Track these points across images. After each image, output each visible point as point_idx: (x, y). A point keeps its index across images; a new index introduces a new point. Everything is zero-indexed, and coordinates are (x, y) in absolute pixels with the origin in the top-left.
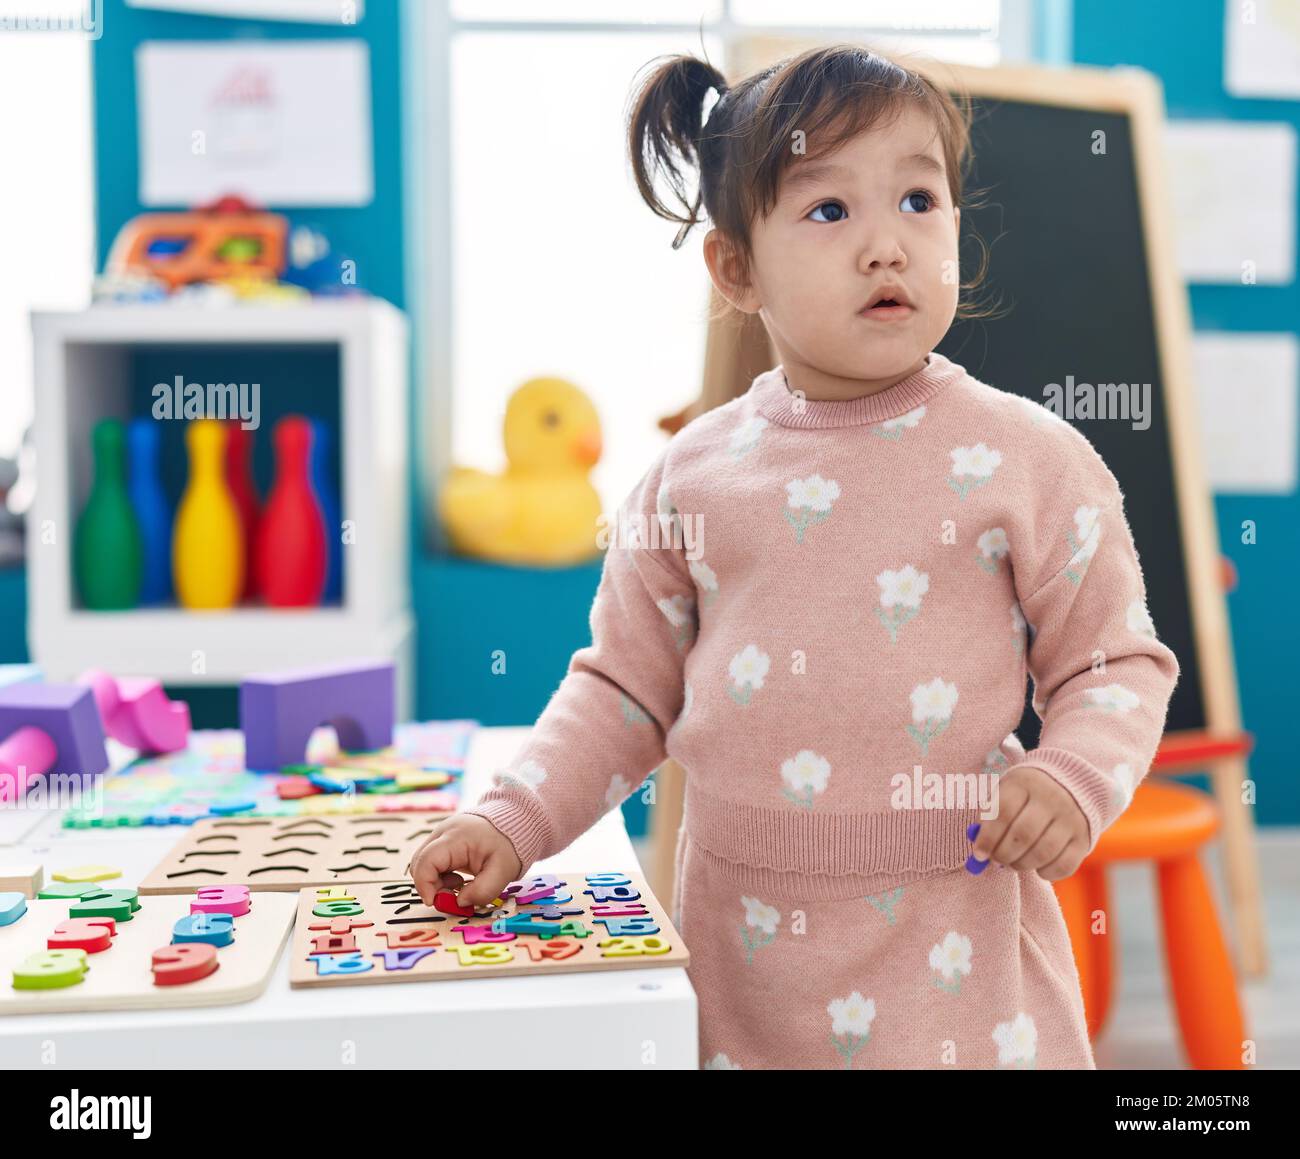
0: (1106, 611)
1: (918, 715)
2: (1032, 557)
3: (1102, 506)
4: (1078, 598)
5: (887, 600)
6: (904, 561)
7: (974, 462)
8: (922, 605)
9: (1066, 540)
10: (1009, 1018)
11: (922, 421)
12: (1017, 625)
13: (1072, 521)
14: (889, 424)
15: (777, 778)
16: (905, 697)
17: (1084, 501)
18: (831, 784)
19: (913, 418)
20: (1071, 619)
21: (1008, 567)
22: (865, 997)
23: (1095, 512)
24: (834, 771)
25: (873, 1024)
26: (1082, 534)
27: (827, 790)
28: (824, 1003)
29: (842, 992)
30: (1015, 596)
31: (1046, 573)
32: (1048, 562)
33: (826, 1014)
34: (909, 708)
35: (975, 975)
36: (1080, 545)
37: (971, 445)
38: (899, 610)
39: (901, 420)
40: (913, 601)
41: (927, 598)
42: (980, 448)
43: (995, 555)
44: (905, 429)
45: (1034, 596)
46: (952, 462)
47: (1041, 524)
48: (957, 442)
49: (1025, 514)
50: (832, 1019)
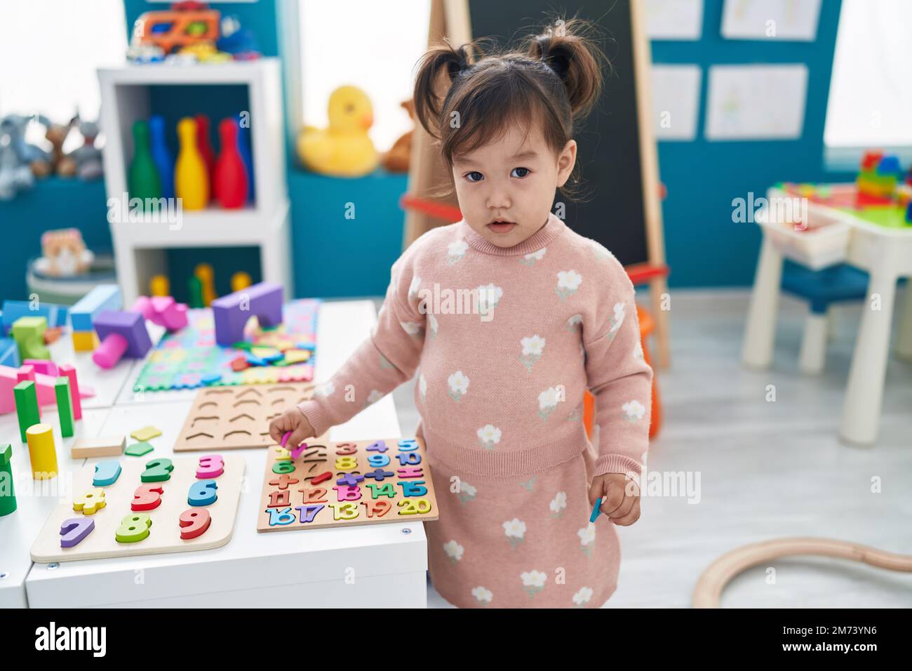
0: (624, 352)
1: (542, 406)
2: (593, 328)
3: (626, 302)
4: (612, 344)
5: (525, 352)
6: (534, 333)
7: (569, 280)
8: (542, 353)
9: (610, 320)
10: (585, 526)
11: (544, 256)
12: (582, 353)
13: (613, 310)
14: (528, 257)
15: (476, 437)
16: (536, 398)
17: (619, 300)
18: (502, 440)
19: (539, 254)
20: (608, 353)
21: (581, 328)
22: (521, 520)
23: (623, 304)
24: (503, 434)
25: (525, 533)
26: (616, 317)
27: (500, 442)
28: (501, 523)
29: (510, 518)
30: (582, 340)
31: (599, 336)
32: (601, 330)
33: (502, 528)
34: (538, 404)
35: (568, 507)
36: (615, 322)
37: (568, 271)
38: (531, 357)
39: (533, 255)
40: (538, 351)
41: (544, 350)
42: (572, 273)
43: (575, 323)
44: (535, 260)
45: (591, 343)
46: (558, 279)
47: (599, 313)
48: (561, 268)
49: (592, 310)
50: (505, 530)
